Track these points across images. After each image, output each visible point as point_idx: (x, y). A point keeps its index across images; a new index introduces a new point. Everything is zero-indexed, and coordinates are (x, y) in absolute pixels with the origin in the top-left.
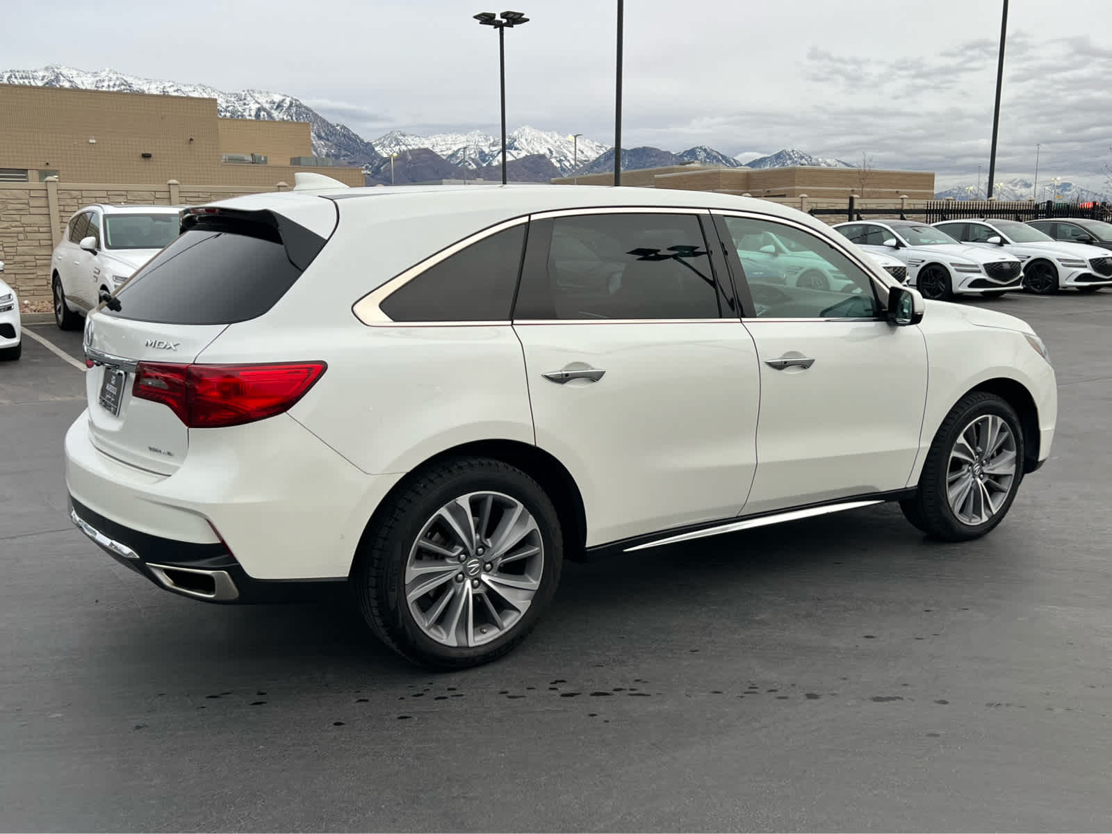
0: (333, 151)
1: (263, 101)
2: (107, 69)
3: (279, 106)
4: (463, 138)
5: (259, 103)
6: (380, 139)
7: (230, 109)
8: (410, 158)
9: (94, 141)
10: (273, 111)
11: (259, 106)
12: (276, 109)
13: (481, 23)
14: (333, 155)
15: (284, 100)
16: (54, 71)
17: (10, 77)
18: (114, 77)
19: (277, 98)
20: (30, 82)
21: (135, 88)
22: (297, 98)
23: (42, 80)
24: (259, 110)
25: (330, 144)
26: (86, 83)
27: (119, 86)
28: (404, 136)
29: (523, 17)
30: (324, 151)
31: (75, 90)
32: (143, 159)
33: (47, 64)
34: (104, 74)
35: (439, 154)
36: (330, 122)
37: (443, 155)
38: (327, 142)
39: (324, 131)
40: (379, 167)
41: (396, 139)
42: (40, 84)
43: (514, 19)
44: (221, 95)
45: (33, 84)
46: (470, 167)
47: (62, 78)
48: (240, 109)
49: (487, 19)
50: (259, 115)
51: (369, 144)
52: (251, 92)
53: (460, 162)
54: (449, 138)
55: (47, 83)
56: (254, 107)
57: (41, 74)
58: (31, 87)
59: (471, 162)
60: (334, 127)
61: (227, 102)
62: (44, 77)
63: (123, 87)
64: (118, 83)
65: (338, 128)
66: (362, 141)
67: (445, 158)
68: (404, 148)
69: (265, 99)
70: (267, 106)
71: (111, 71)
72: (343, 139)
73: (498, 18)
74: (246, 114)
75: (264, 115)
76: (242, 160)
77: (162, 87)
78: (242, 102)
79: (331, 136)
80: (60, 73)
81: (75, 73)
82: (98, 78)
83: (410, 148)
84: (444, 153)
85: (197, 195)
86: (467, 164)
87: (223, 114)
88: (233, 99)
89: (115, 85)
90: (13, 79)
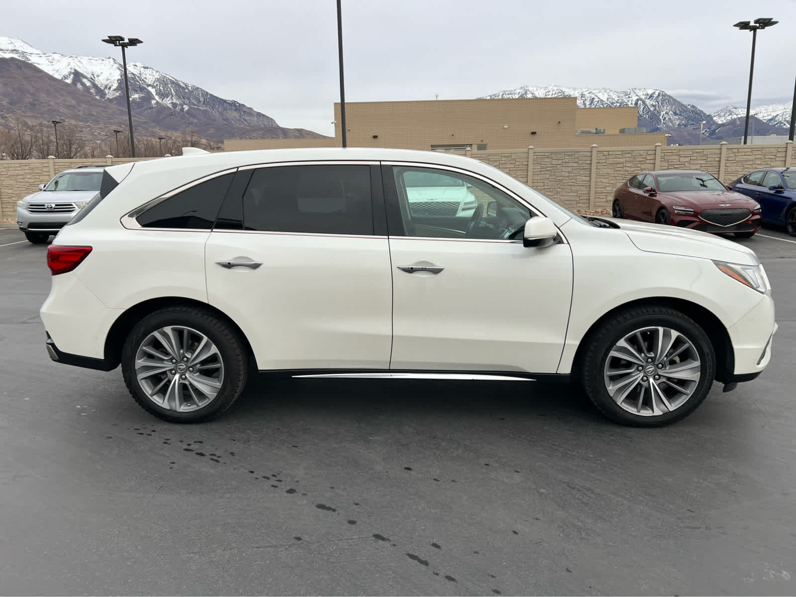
0: (683, 122)
1: (641, 94)
2: (552, 85)
3: (651, 96)
4: (782, 107)
5: (638, 96)
6: (718, 112)
7: (620, 101)
8: (738, 123)
9: (506, 127)
10: (647, 100)
11: (638, 98)
12: (649, 98)
13: (740, 29)
14: (683, 124)
15: (655, 92)
16: (525, 89)
17: (502, 95)
18: (556, 89)
19: (650, 92)
20: (512, 96)
21: (566, 94)
22: (664, 91)
23: (519, 94)
24: (638, 100)
25: (682, 118)
26: (540, 94)
27: (558, 93)
28: (736, 108)
29: (772, 21)
30: (677, 123)
31: (535, 99)
32: (531, 135)
33: (521, 86)
34: (550, 87)
35: (761, 119)
36: (684, 104)
37: (764, 119)
38: (680, 117)
39: (679, 110)
40: (714, 130)
41: (730, 111)
42: (517, 97)
43: (765, 23)
44: (616, 93)
45: (514, 97)
46: (785, 127)
47: (528, 92)
48: (626, 101)
49: (744, 25)
50: (638, 103)
51: (709, 115)
52: (634, 90)
53: (777, 124)
54: (770, 108)
55: (521, 96)
56: (635, 98)
57: (518, 91)
58: (513, 99)
59: (785, 123)
60: (686, 107)
61: (618, 97)
62: (519, 93)
63: (560, 94)
64: (557, 92)
65: (689, 107)
66: (705, 114)
67: (765, 121)
68: (735, 116)
69: (642, 93)
70: (643, 97)
71: (554, 85)
72: (691, 113)
73: (752, 24)
74: (629, 103)
75: (640, 103)
76: (589, 132)
77: (581, 92)
78: (627, 96)
79: (683, 113)
80: (528, 90)
81: (535, 89)
82: (547, 90)
83: (739, 116)
84: (765, 118)
85: (543, 154)
86: (782, 124)
87: (615, 105)
88: (622, 95)
89: (555, 93)
90: (504, 96)
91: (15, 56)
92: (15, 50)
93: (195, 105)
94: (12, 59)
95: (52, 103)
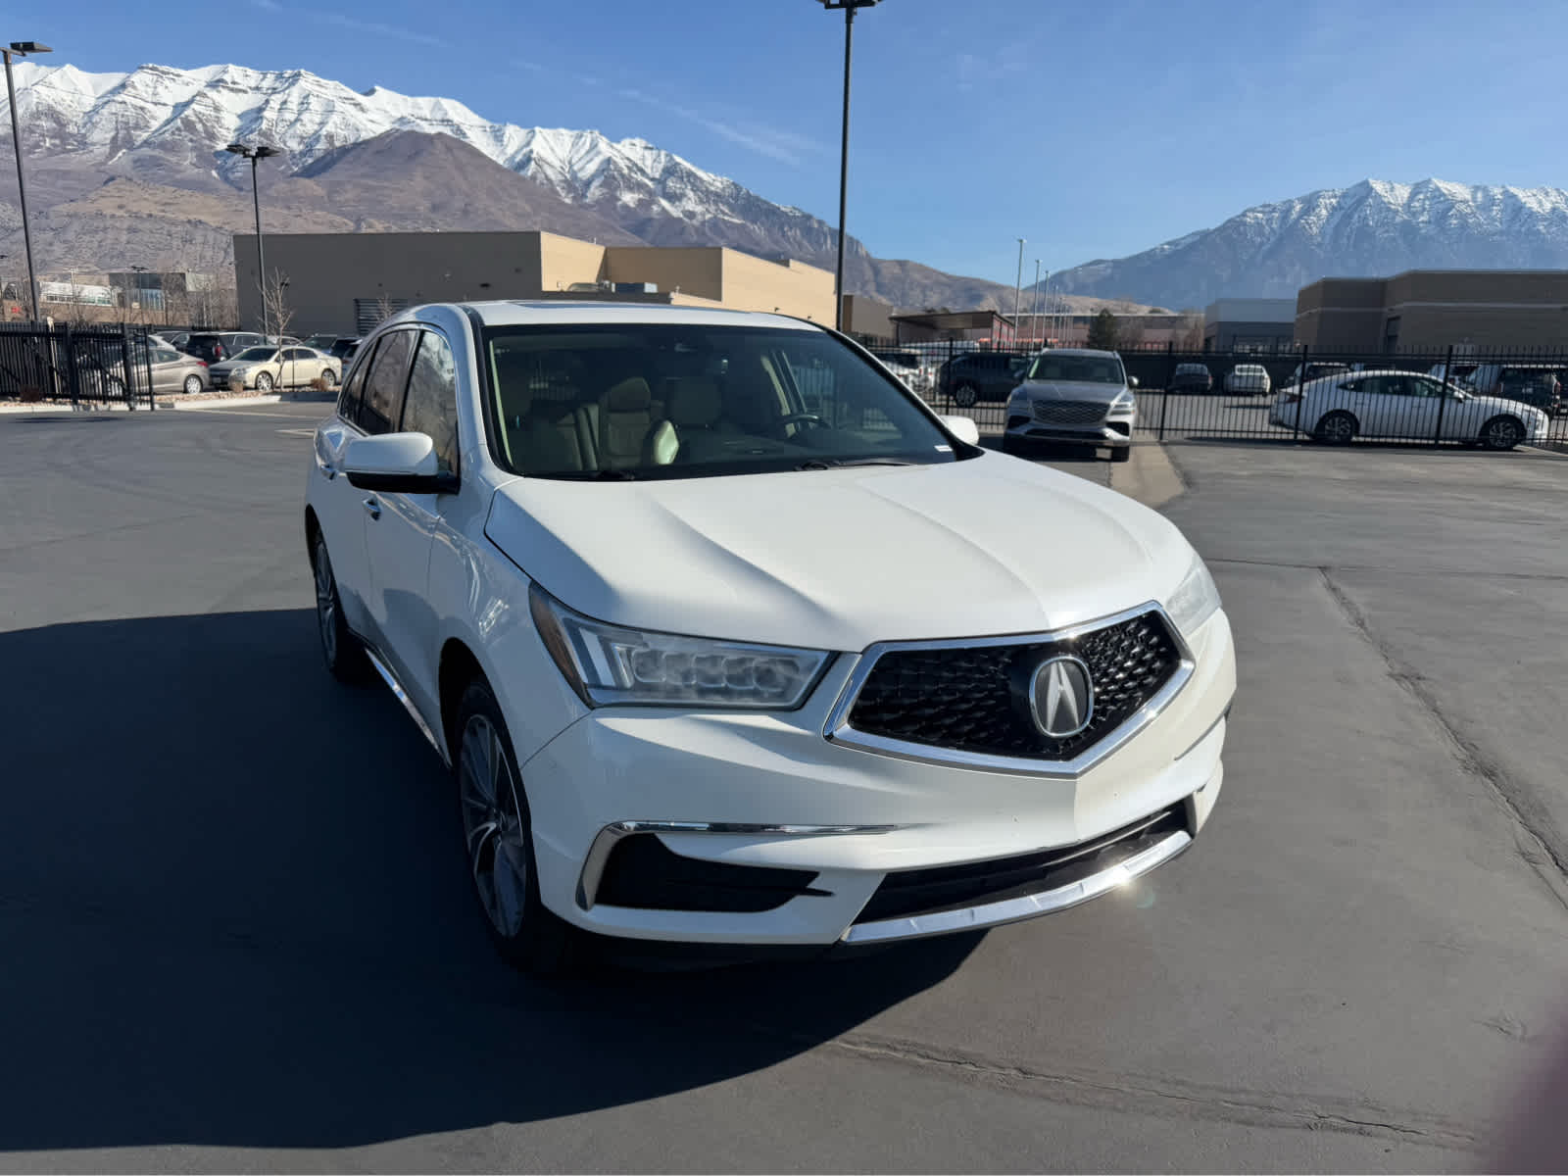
9: (449, 275)
91: (447, 131)
92: (448, 121)
93: (726, 214)
94: (440, 135)
95: (493, 210)
